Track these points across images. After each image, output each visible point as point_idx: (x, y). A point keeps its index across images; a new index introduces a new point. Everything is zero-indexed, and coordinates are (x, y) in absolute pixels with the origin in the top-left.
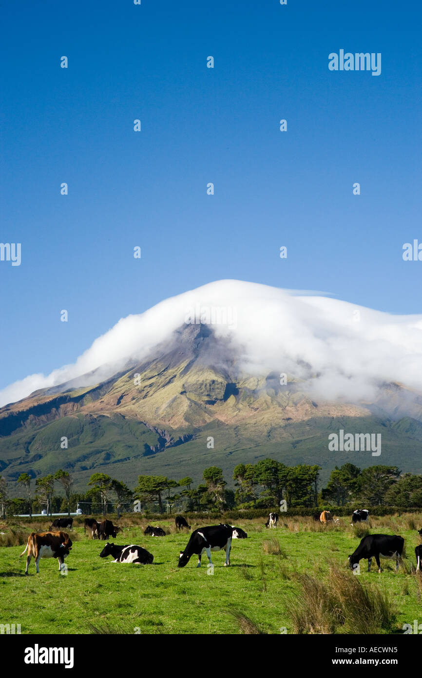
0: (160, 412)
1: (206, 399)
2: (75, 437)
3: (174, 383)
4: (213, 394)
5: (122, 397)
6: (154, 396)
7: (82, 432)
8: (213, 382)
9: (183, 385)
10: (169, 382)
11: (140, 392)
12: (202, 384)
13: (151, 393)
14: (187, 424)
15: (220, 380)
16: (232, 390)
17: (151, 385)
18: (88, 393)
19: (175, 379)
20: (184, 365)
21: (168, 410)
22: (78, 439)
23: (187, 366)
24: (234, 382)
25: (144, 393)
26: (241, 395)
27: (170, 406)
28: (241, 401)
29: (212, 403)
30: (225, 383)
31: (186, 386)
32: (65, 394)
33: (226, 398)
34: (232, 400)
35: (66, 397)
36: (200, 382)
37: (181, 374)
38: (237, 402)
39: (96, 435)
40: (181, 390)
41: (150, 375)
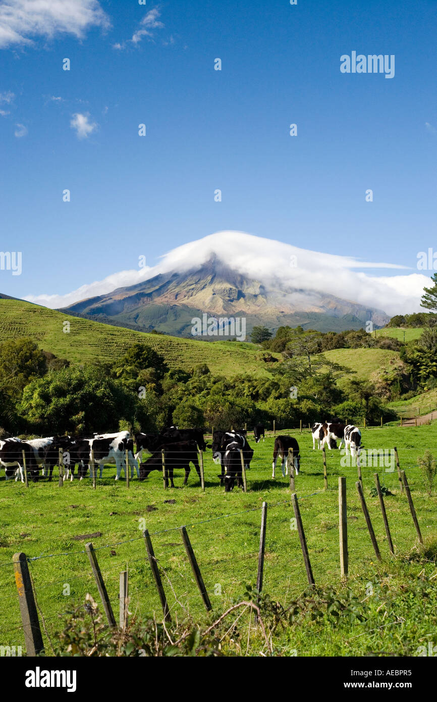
0: (206, 305)
1: (228, 298)
2: (164, 316)
3: (206, 289)
4: (231, 296)
5: (177, 295)
6: (197, 295)
7: (167, 313)
8: (231, 289)
9: (213, 290)
10: (204, 288)
11: (188, 292)
12: (224, 290)
13: (194, 293)
14: (226, 312)
15: (234, 288)
16: (241, 295)
17: (193, 289)
18: (155, 291)
19: (206, 286)
20: (210, 278)
21: (211, 303)
22: (166, 318)
23: (212, 279)
24: (240, 289)
25: (190, 293)
26: (246, 297)
27: (212, 301)
28: (247, 300)
29: (232, 301)
30: (237, 290)
31: (214, 290)
32: (142, 291)
33: (238, 298)
34: (242, 300)
35: (143, 293)
36: (223, 288)
37: (210, 283)
38: (245, 300)
39: (176, 316)
40: (213, 293)
41: (190, 283)
